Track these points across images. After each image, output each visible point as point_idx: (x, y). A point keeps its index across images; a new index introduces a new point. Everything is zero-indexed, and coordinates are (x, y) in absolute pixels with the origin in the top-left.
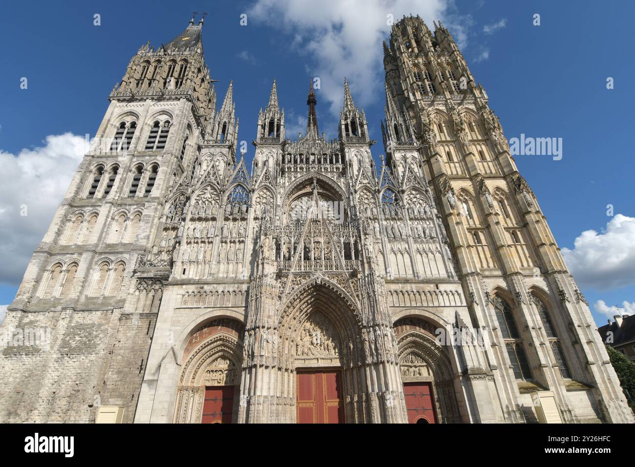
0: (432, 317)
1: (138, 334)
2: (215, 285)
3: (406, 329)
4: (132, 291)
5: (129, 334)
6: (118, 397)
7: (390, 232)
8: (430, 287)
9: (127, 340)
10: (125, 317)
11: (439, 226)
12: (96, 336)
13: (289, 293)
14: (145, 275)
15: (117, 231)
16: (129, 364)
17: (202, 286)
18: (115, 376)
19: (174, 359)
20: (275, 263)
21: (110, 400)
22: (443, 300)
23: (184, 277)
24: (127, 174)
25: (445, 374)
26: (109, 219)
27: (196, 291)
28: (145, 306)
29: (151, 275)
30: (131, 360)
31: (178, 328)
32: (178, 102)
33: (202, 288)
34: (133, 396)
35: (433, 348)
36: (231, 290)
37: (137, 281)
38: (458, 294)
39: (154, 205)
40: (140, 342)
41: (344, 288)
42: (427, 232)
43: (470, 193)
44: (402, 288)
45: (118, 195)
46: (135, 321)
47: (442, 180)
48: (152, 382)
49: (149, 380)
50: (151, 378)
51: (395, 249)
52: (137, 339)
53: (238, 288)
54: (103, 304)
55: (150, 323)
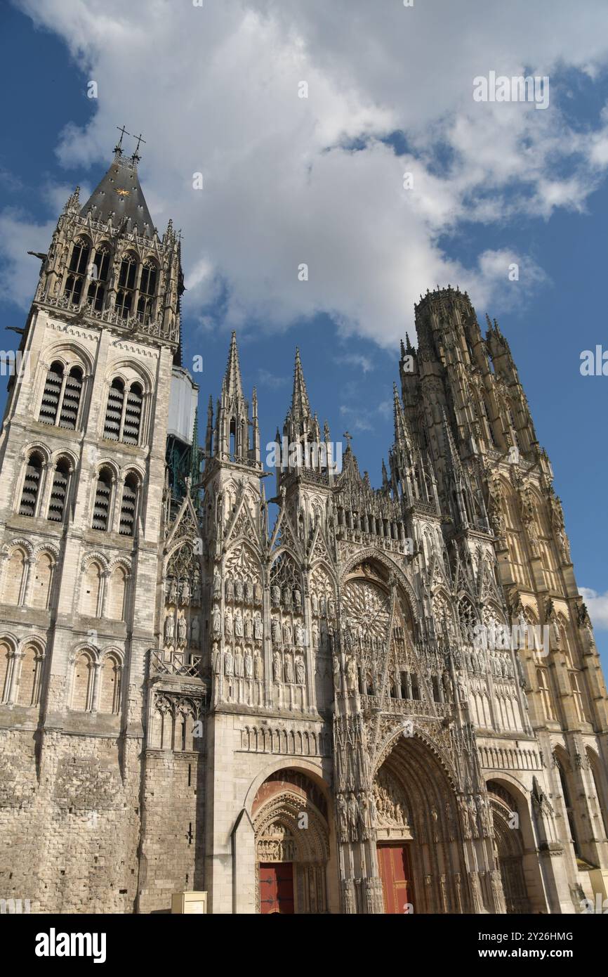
0: (513, 782)
1: (177, 784)
2: (281, 721)
4: (152, 711)
5: (164, 783)
6: (167, 877)
8: (511, 744)
9: (163, 792)
10: (152, 754)
12: (105, 781)
14: (168, 688)
15: (88, 592)
16: (173, 830)
17: (264, 719)
18: (156, 847)
21: (156, 882)
22: (522, 762)
23: (233, 701)
25: (513, 849)
27: (258, 727)
28: (173, 739)
29: (177, 689)
30: (174, 824)
33: (265, 723)
34: (187, 876)
35: (504, 818)
36: (302, 731)
37: (156, 695)
38: (535, 755)
39: (153, 559)
40: (181, 796)
42: (505, 669)
43: (534, 614)
44: (486, 743)
46: (169, 763)
47: (513, 591)
49: (220, 855)
51: (475, 688)
52: (176, 791)
53: (310, 727)
54: (98, 726)
55: (190, 768)
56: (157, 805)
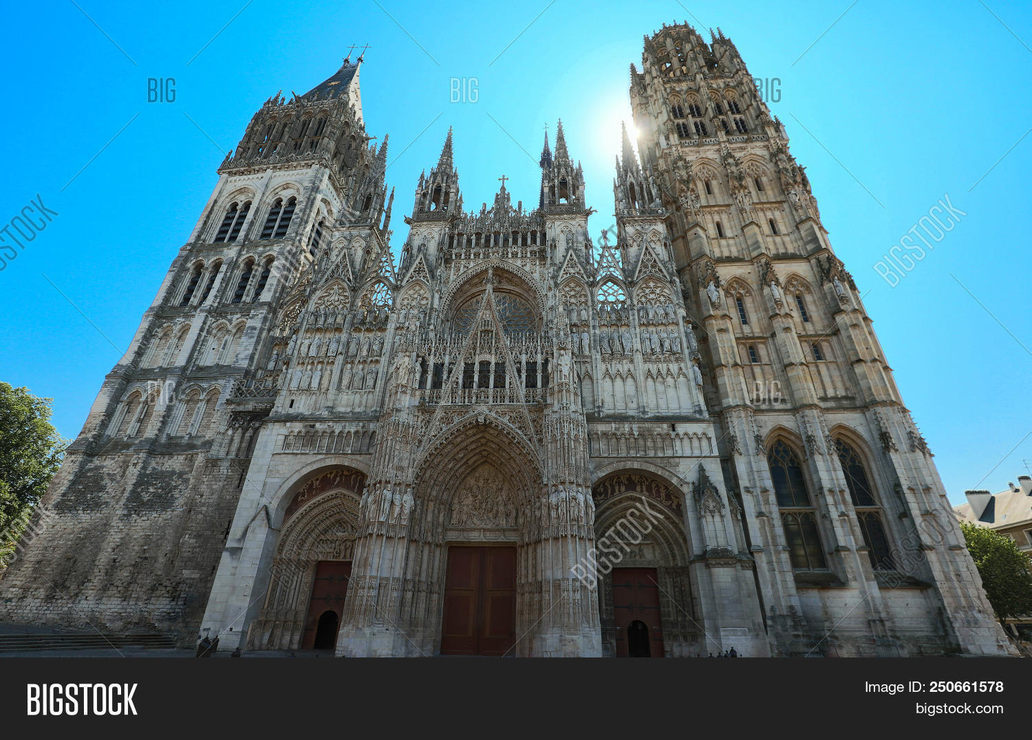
0: (660, 472)
1: (226, 487)
2: (331, 424)
3: (619, 491)
4: (222, 429)
5: (214, 487)
6: (194, 568)
7: (605, 345)
8: (662, 428)
9: (212, 495)
10: (213, 463)
11: (687, 335)
12: (176, 487)
13: (435, 436)
14: (241, 408)
15: (213, 349)
16: (211, 526)
17: (312, 424)
18: (192, 541)
19: (266, 521)
20: (418, 393)
21: (184, 571)
22: (681, 448)
23: (291, 411)
24: (232, 273)
26: (204, 334)
27: (303, 431)
28: (239, 449)
29: (250, 408)
30: (215, 520)
31: (276, 480)
32: (308, 170)
33: (313, 426)
34: (214, 568)
36: (353, 430)
37: (231, 416)
38: (709, 439)
39: (262, 313)
40: (228, 497)
41: (520, 428)
42: (667, 345)
43: (748, 284)
44: (617, 429)
45: (218, 300)
46: (224, 469)
47: (703, 262)
48: (235, 551)
49: (232, 548)
50: (235, 545)
51: (613, 371)
52: (224, 493)
53: (363, 427)
54: (187, 446)
55: (243, 472)
56: (203, 505)
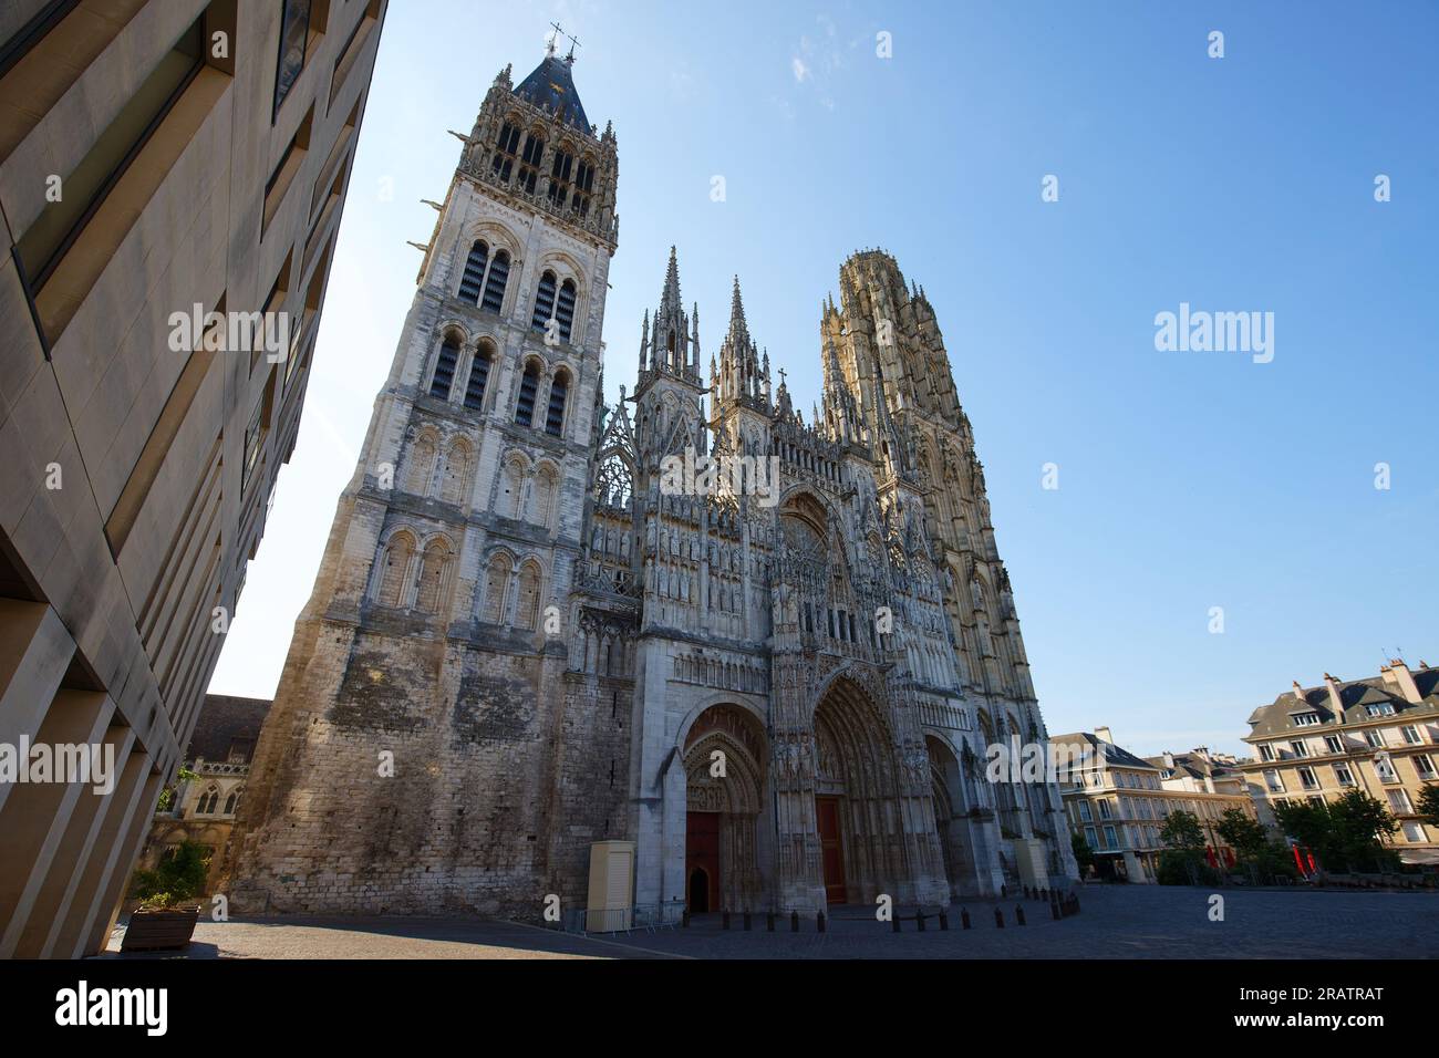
1: (600, 714)
4: (575, 629)
5: (586, 713)
6: (584, 823)
9: (584, 723)
10: (575, 678)
12: (518, 706)
14: (595, 605)
15: (507, 492)
17: (699, 648)
18: (573, 786)
21: (572, 828)
23: (668, 624)
26: (499, 464)
27: (692, 656)
28: (600, 662)
29: (607, 605)
30: (595, 759)
31: (676, 715)
32: (592, 249)
33: (700, 651)
34: (607, 822)
37: (580, 612)
39: (580, 461)
40: (604, 728)
45: (509, 414)
46: (592, 689)
48: (654, 805)
50: (651, 796)
52: (599, 722)
55: (615, 696)
56: (576, 737)
